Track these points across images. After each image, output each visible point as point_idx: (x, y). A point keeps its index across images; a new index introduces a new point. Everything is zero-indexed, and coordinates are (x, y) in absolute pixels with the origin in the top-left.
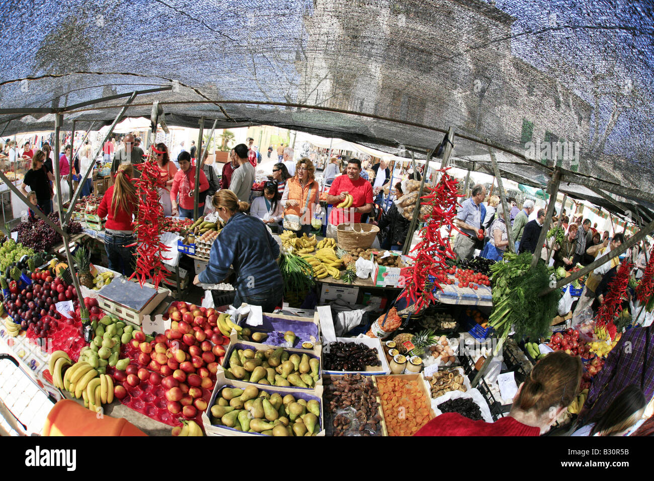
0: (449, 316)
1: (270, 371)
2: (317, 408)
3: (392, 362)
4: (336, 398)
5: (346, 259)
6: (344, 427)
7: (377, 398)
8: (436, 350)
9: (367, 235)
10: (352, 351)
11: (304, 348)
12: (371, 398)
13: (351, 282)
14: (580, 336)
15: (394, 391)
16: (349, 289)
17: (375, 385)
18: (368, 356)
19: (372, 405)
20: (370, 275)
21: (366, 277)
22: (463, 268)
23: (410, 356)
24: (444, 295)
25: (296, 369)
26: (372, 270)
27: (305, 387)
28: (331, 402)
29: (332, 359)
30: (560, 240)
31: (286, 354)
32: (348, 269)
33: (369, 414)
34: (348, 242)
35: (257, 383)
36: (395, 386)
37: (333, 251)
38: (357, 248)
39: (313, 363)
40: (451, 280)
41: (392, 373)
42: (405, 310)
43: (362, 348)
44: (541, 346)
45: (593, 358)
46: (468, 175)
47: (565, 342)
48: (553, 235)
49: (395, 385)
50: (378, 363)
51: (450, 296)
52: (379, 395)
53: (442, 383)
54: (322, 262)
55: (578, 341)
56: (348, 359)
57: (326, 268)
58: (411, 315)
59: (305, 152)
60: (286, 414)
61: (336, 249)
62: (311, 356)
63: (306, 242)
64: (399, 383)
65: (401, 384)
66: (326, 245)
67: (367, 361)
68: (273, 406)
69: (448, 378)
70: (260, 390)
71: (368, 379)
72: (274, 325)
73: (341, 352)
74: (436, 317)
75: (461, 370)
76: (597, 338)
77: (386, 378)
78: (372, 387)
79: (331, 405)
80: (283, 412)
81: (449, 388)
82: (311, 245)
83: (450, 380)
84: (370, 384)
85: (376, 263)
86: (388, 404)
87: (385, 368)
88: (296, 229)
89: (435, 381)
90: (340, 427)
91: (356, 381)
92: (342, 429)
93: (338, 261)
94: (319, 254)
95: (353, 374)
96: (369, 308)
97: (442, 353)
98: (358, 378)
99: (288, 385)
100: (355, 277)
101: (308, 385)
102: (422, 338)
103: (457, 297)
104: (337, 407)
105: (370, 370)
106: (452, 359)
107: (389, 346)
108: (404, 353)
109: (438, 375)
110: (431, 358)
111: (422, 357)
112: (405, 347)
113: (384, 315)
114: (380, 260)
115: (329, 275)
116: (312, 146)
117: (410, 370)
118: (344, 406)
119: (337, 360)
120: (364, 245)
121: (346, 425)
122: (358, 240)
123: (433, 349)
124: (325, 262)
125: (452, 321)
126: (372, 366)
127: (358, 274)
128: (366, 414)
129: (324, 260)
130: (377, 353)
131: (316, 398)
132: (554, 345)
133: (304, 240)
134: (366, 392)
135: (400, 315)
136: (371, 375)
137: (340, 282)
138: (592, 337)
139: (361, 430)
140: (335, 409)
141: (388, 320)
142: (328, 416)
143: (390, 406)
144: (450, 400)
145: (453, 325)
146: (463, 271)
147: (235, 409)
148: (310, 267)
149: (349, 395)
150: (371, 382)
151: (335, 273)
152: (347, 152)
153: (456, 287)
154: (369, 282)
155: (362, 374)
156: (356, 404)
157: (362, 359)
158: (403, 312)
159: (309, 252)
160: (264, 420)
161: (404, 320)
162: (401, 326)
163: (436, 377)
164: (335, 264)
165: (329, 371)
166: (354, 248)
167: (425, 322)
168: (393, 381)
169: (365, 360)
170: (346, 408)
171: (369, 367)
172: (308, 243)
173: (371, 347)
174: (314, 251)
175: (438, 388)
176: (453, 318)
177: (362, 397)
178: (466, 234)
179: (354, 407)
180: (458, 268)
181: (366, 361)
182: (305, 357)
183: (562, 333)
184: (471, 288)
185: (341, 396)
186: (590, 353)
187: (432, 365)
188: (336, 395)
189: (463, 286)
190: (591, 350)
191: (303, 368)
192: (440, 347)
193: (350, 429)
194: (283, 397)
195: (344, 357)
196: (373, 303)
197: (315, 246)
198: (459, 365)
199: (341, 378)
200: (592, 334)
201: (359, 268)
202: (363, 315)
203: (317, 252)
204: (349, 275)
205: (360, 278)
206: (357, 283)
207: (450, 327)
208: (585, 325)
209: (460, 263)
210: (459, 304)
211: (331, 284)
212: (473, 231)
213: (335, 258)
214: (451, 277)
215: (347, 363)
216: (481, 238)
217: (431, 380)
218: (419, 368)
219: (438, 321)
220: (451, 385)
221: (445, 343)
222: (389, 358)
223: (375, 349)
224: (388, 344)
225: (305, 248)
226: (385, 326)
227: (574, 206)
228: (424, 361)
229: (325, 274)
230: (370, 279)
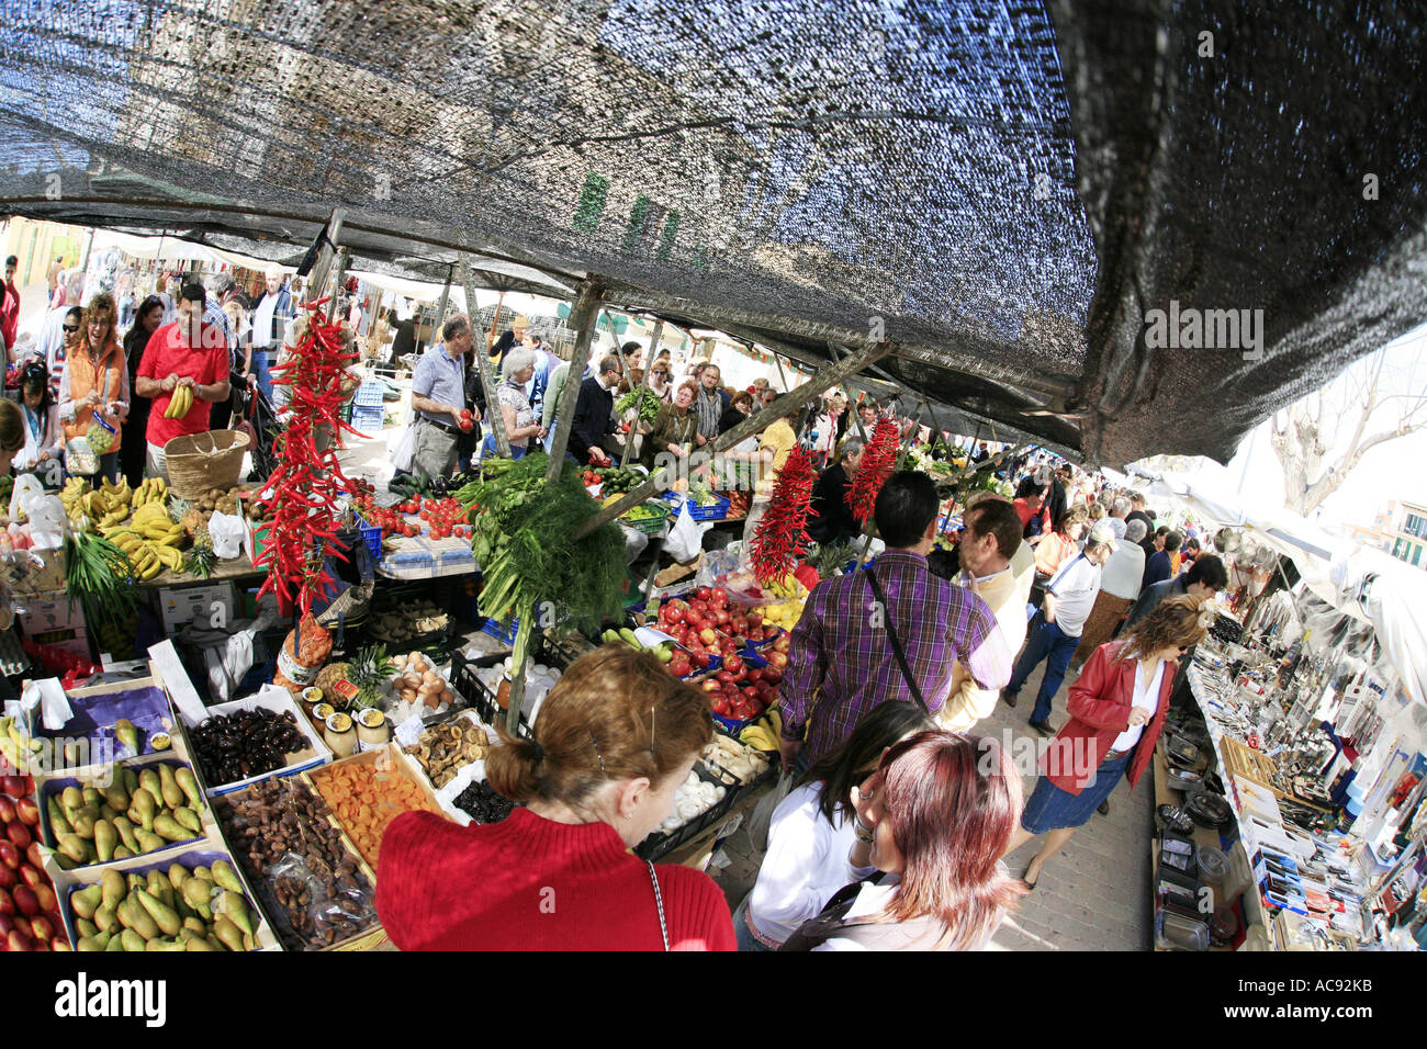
0: (429, 603)
1: (120, 823)
2: (232, 877)
3: (328, 734)
4: (255, 843)
5: (190, 523)
6: (300, 901)
7: (330, 818)
8: (407, 687)
9: (225, 457)
10: (244, 732)
11: (158, 751)
12: (317, 822)
13: (208, 572)
14: (730, 599)
15: (356, 795)
16: (212, 588)
17: (313, 792)
18: (279, 733)
19: (325, 837)
20: (242, 546)
21: (235, 553)
22: (436, 496)
23: (358, 712)
24: (402, 563)
25: (159, 803)
26: (243, 536)
27: (192, 837)
28: (252, 855)
29: (215, 759)
30: (651, 413)
31: (131, 776)
32: (196, 543)
33: (329, 858)
34: (190, 479)
35: (112, 859)
36: (353, 784)
37: (163, 507)
38: (209, 491)
39: (183, 779)
40: (411, 528)
41: (336, 757)
42: (330, 611)
43: (263, 717)
44: (639, 632)
45: (775, 638)
46: (446, 293)
47: (694, 616)
48: (632, 405)
49: (351, 780)
50: (304, 743)
51: (415, 561)
52: (331, 811)
53: (443, 753)
54: (146, 538)
55: (728, 609)
56: (244, 751)
57: (155, 549)
58: (344, 619)
59: (107, 273)
60: (191, 910)
61: (168, 502)
62: (175, 765)
63: (112, 496)
64: (358, 776)
65: (364, 776)
66: (149, 497)
67: (282, 742)
68: (160, 899)
69: (453, 739)
70: (124, 875)
71: (294, 783)
72: (93, 713)
73: (226, 739)
74: (401, 611)
75: (473, 715)
76: (772, 597)
77: (329, 770)
78: (310, 798)
79: (253, 860)
80: (183, 908)
81: (463, 758)
82: (120, 503)
83: (459, 742)
84: (303, 792)
85: (248, 519)
86: (355, 825)
87: (320, 751)
88: (91, 469)
89: (426, 751)
90: (292, 904)
91: (275, 792)
92: (299, 905)
93: (174, 529)
94: (137, 522)
95: (264, 781)
96: (260, 624)
97: (421, 688)
98: (277, 787)
99: (161, 842)
100: (213, 560)
101: (193, 832)
102: (366, 669)
103: (432, 561)
104: (266, 861)
105: (294, 761)
106: (445, 696)
107: (310, 700)
108: (343, 707)
109: (429, 738)
110: (403, 705)
111: (382, 707)
112: (341, 694)
113: (293, 633)
114: (254, 511)
115: (164, 567)
116: (124, 257)
117: (371, 741)
118: (276, 855)
119: (224, 757)
120: (223, 481)
121: (300, 894)
122: (208, 472)
123: (401, 685)
124: (152, 539)
125: (437, 615)
126: (295, 751)
127: (219, 551)
128: (324, 857)
129: (149, 533)
130: (294, 720)
131: (219, 856)
132: (671, 625)
133: (106, 493)
134: (302, 811)
135: (324, 624)
136: (297, 772)
137: (189, 577)
138: (761, 597)
139: (333, 897)
140: (265, 868)
141: (302, 641)
142: (262, 888)
143: (361, 829)
144: (473, 783)
145: (442, 621)
146: (438, 502)
147: (112, 935)
148: (124, 557)
149: (275, 827)
150: (302, 786)
151: (174, 558)
152: (193, 262)
153: (427, 540)
154: (245, 566)
155: (279, 776)
156: (297, 844)
157: (271, 742)
158: (328, 615)
159: (119, 522)
160: (164, 938)
161: (334, 633)
162: (335, 648)
163: (426, 744)
164: (170, 538)
165: (219, 788)
166: (205, 491)
167: (381, 627)
168: (344, 773)
169: (276, 742)
170: (281, 858)
171: (289, 757)
172: (114, 500)
173: (280, 711)
174: (129, 516)
175: (439, 765)
176: (439, 606)
177: (299, 826)
178: (434, 423)
179: (295, 850)
180: (426, 497)
181: (278, 746)
182: (165, 772)
183: (685, 597)
184: (459, 536)
185: (261, 834)
186: (766, 629)
187: (410, 720)
188: (252, 837)
189: (441, 534)
190: (766, 622)
191: (171, 797)
192: (413, 678)
193: (313, 901)
194: (166, 874)
195: (234, 748)
196: (267, 610)
197: (129, 504)
198: (467, 707)
199: (245, 796)
200: (758, 591)
201: (218, 538)
202: (255, 642)
203: (134, 516)
204: (200, 558)
205: (225, 560)
206: (219, 573)
207: (437, 627)
208: (737, 575)
209: (428, 487)
210: (439, 575)
211: (175, 587)
212: (449, 415)
213: (167, 523)
214: (411, 520)
215: (245, 760)
216: (468, 426)
217: (419, 752)
218: (384, 732)
219: (407, 620)
220: (465, 752)
221: (421, 665)
222: (320, 727)
223: (287, 713)
224: (308, 695)
225: (111, 511)
226: (302, 654)
227: (690, 345)
228: (389, 715)
229: (156, 566)
230: (243, 558)
